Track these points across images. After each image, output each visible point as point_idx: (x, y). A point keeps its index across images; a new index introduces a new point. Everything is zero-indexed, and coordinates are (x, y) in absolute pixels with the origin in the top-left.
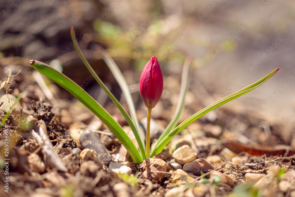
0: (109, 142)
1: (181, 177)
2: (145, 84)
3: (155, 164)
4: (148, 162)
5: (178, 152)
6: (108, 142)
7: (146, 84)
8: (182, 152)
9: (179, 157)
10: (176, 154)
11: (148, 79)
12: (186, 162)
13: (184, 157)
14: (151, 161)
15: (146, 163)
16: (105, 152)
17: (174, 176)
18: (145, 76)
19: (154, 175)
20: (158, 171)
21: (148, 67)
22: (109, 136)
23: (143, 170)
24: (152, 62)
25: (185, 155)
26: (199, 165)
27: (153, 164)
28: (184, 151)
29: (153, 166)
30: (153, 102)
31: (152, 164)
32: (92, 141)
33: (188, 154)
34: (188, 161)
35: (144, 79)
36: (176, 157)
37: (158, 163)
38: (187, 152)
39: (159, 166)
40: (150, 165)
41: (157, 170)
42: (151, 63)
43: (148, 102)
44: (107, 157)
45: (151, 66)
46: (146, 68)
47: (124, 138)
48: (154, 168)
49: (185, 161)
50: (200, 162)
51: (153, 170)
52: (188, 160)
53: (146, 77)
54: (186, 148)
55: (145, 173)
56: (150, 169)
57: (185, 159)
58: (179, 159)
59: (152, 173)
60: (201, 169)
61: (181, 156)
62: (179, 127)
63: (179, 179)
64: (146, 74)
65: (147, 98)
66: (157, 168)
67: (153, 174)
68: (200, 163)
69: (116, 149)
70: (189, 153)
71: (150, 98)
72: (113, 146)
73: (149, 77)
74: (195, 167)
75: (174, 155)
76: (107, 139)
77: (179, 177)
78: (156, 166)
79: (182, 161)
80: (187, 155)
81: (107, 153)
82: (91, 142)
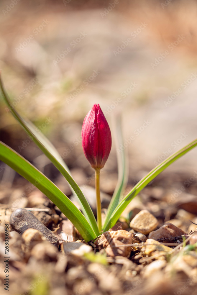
0: (47, 220)
1: (157, 248)
2: (90, 139)
3: (119, 236)
4: (107, 236)
5: (138, 220)
6: (45, 220)
7: (92, 138)
8: (142, 220)
9: (140, 226)
10: (135, 223)
11: (94, 132)
12: (149, 231)
13: (145, 225)
14: (112, 234)
15: (105, 237)
16: (48, 232)
17: (145, 248)
18: (89, 129)
19: (122, 250)
20: (124, 245)
21: (90, 117)
22: (47, 213)
23: (102, 247)
24: (95, 110)
25: (146, 222)
26: (169, 231)
27: (116, 237)
28: (143, 218)
29: (117, 240)
30: (102, 160)
31: (114, 237)
32: (27, 221)
33: (150, 221)
34: (151, 230)
35: (88, 132)
36: (137, 226)
37: (122, 235)
38: (148, 218)
39: (124, 239)
40: (112, 239)
41: (122, 244)
42: (94, 112)
43: (96, 160)
44: (52, 239)
45: (94, 117)
46: (89, 119)
47: (71, 210)
48: (119, 242)
49: (148, 229)
50: (169, 227)
51: (118, 245)
52: (151, 228)
53: (91, 129)
54: (145, 214)
55: (109, 250)
56: (114, 244)
57: (147, 228)
58: (141, 228)
59: (118, 248)
60: (172, 236)
61: (142, 224)
62: (137, 188)
63: (155, 251)
64: (89, 127)
65: (95, 157)
66: (123, 241)
67: (120, 250)
68: (169, 229)
69: (59, 226)
70: (150, 219)
71: (97, 155)
72: (53, 225)
73: (94, 129)
74: (165, 234)
75: (133, 225)
76: (44, 216)
77: (153, 248)
78: (120, 239)
79: (145, 230)
80: (148, 222)
81: (51, 234)
82: (26, 223)
